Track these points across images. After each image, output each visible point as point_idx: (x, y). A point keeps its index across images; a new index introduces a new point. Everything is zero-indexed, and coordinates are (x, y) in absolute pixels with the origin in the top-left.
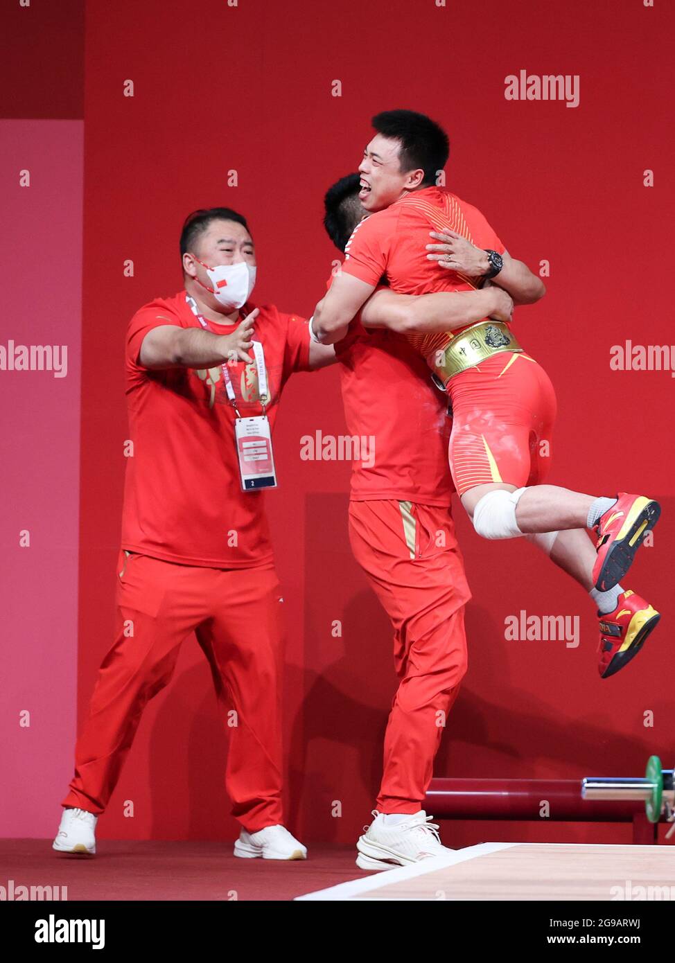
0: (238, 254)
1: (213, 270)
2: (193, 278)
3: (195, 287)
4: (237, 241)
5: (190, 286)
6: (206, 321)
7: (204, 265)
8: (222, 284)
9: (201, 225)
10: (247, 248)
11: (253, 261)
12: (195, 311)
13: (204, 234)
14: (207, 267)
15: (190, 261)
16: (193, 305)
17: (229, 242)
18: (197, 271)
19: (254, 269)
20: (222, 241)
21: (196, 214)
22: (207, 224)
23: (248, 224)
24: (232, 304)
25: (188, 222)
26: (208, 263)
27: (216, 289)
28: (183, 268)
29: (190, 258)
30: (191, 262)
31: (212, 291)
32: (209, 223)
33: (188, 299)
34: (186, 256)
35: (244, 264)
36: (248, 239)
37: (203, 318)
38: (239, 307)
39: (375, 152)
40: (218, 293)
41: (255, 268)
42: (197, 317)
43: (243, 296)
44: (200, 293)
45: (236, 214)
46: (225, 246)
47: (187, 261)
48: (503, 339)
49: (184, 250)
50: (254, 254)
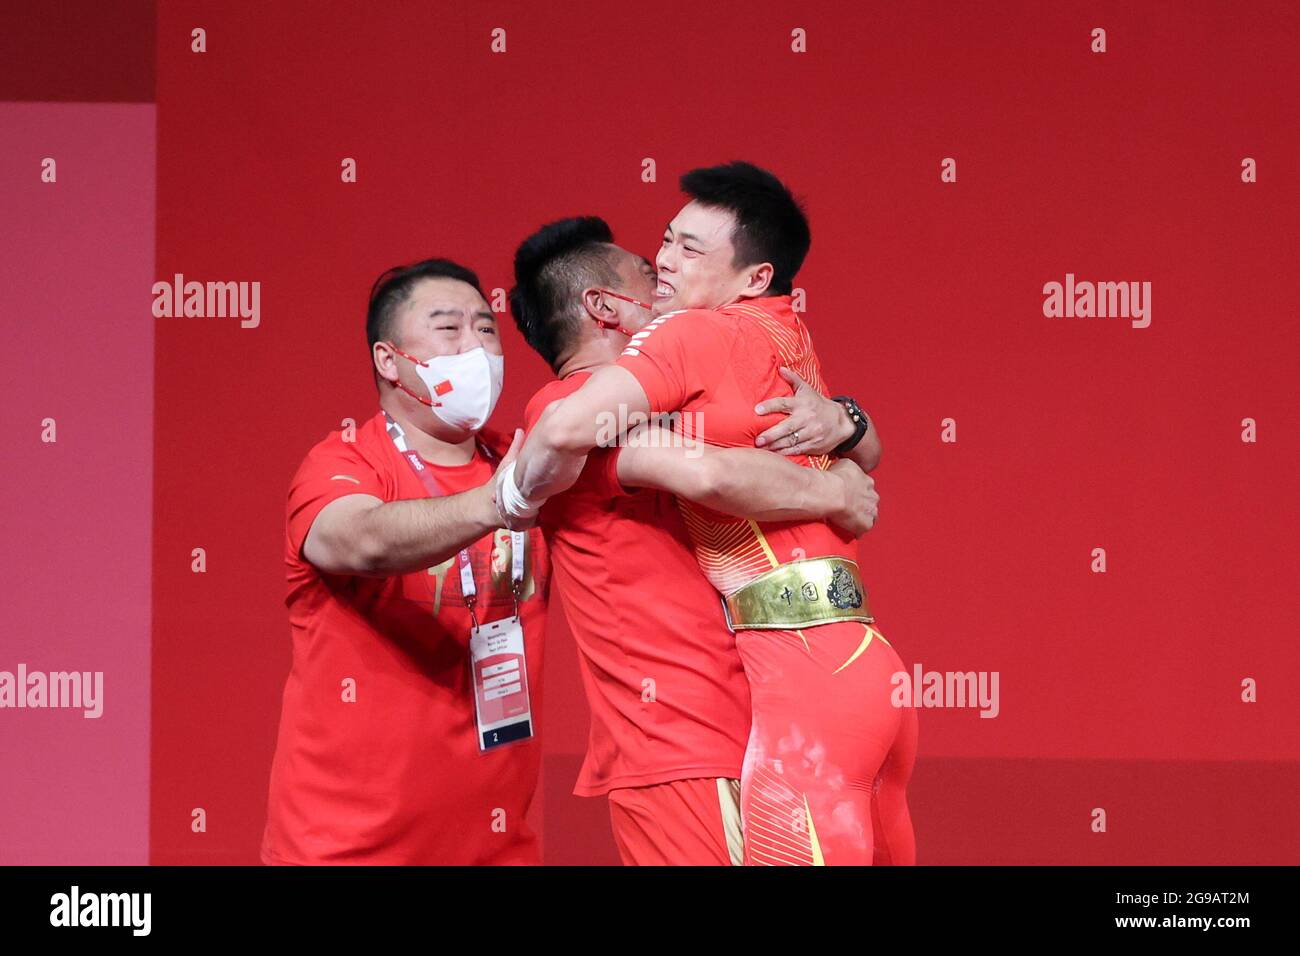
0: (468, 334)
1: (427, 366)
2: (394, 384)
3: (400, 399)
4: (464, 310)
5: (391, 401)
6: (422, 461)
7: (410, 358)
8: (445, 388)
9: (399, 291)
10: (485, 323)
11: (495, 346)
12: (401, 444)
13: (407, 304)
14: (415, 361)
15: (386, 354)
16: (398, 435)
17: (451, 313)
18: (399, 371)
19: (499, 361)
20: (437, 313)
21: (390, 276)
22: (410, 288)
23: (481, 283)
24: (466, 424)
25: (377, 289)
26: (416, 353)
27: (435, 398)
28: (376, 370)
29: (385, 350)
30: (388, 357)
31: (428, 403)
32: (413, 285)
33: (389, 426)
34: (379, 347)
35: (480, 351)
36: (483, 307)
37: (418, 457)
38: (477, 426)
39: (688, 231)
40: (439, 405)
41: (502, 357)
42: (405, 455)
43: (483, 406)
44: (408, 408)
45: (457, 268)
46: (443, 321)
47: (380, 355)
48: (854, 594)
49: (373, 336)
50: (496, 332)
